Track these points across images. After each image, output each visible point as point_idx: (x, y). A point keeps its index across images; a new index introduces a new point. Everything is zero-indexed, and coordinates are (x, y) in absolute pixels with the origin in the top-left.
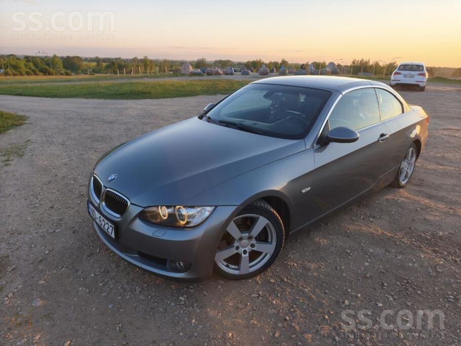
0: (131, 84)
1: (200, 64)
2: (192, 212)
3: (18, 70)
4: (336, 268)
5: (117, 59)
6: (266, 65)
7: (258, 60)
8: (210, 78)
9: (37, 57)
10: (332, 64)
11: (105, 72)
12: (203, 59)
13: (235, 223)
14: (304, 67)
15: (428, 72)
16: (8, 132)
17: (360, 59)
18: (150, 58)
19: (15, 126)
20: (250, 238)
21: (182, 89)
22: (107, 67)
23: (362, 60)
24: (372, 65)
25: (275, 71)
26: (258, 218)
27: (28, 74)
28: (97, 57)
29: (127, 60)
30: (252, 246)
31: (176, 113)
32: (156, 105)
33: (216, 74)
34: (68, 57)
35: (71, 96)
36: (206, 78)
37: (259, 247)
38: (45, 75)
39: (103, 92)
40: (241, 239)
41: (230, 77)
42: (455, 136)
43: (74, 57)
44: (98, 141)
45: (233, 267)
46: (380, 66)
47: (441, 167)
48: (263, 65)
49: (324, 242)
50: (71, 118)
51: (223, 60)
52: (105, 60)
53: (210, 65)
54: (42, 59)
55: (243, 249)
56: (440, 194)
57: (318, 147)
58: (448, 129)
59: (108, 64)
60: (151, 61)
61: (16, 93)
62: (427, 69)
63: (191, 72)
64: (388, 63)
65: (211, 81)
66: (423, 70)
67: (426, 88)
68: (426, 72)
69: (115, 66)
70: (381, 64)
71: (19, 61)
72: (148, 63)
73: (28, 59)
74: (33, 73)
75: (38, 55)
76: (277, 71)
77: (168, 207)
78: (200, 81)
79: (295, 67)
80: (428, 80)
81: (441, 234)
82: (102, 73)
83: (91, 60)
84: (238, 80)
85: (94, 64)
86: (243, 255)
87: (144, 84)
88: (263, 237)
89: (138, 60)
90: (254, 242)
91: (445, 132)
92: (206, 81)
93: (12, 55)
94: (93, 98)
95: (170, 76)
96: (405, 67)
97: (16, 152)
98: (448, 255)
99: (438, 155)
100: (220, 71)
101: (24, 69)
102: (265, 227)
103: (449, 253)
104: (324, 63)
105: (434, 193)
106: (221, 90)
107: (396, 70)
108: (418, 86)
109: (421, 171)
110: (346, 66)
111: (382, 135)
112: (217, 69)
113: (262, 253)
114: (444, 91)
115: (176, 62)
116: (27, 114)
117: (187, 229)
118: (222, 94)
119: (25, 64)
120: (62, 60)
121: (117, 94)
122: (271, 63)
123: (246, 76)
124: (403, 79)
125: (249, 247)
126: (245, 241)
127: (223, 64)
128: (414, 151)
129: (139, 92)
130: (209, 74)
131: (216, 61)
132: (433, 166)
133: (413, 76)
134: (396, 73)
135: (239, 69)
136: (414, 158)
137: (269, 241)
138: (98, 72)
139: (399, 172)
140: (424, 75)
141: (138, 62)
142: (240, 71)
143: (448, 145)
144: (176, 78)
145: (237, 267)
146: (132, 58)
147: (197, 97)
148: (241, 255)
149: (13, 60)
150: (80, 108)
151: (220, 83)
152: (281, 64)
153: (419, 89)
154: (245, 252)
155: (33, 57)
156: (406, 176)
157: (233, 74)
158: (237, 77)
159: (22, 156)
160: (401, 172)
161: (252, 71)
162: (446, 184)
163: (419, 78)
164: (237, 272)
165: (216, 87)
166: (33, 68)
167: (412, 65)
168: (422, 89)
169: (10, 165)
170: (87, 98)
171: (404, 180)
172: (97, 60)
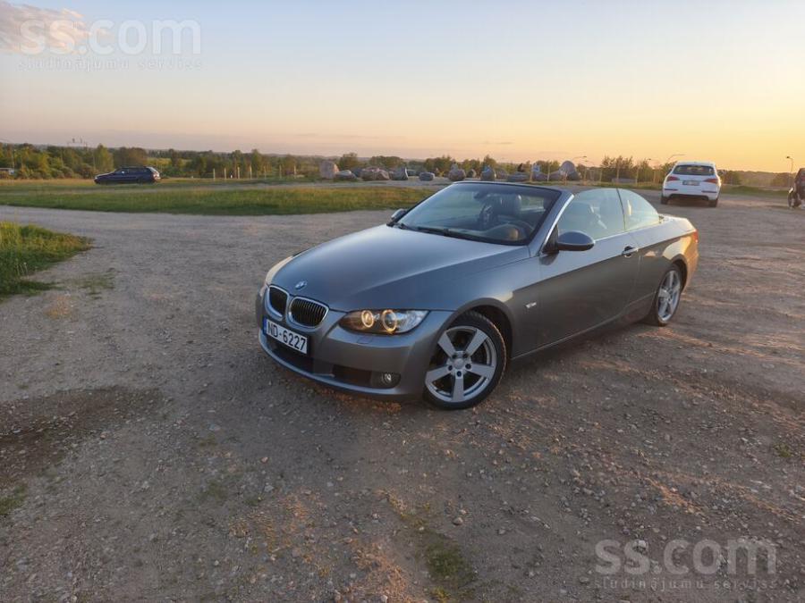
0: (242, 192)
1: (347, 162)
2: (402, 317)
3: (40, 169)
4: (570, 402)
5: (205, 153)
6: (459, 164)
7: (446, 157)
8: (368, 184)
9: (70, 148)
10: (568, 164)
11: (184, 174)
12: (352, 154)
13: (449, 336)
14: (522, 168)
15: (721, 178)
16: (73, 258)
17: (617, 157)
18: (262, 152)
19: (79, 250)
20: (465, 356)
21: (326, 201)
22: (189, 167)
23: (620, 159)
24: (636, 168)
25: (475, 174)
26: (475, 332)
27: (55, 175)
28: (171, 150)
29: (223, 155)
30: (468, 366)
31: (327, 234)
32: (290, 224)
33: (377, 179)
34: (123, 150)
35: (148, 210)
36: (361, 184)
37: (475, 369)
38: (85, 178)
39: (199, 205)
40: (455, 357)
41: (401, 183)
42: (751, 268)
43: (133, 150)
44: (219, 269)
45: (444, 393)
46: (650, 169)
47: (720, 303)
48: (453, 166)
49: (554, 378)
50: (163, 240)
51: (386, 156)
52: (185, 155)
53: (365, 164)
54: (77, 152)
55: (456, 371)
56: (713, 333)
57: (545, 255)
58: (742, 258)
59: (190, 161)
60: (265, 158)
61: (54, 205)
62: (720, 173)
63: (337, 175)
64: (663, 164)
65: (370, 188)
66: (713, 173)
67: (719, 202)
68: (719, 178)
69: (202, 164)
70: (652, 165)
71: (39, 155)
72: (260, 160)
73: (53, 151)
74: (63, 175)
75: (71, 145)
76: (478, 175)
77: (374, 312)
78: (354, 188)
79: (507, 169)
80: (723, 191)
81: (705, 371)
82: (180, 177)
83: (163, 154)
84: (414, 188)
85: (166, 161)
86: (457, 378)
87: (264, 192)
88: (480, 357)
89: (242, 154)
90: (469, 361)
91: (736, 262)
92: (364, 189)
93: (25, 145)
94: (185, 212)
95: (300, 181)
96: (685, 169)
97: (100, 284)
98: (709, 391)
99: (720, 290)
100: (385, 174)
101: (46, 168)
102: (482, 345)
103: (711, 389)
104: (556, 163)
105: (706, 332)
106: (390, 204)
107: (670, 174)
108: (705, 198)
109: (692, 307)
110: (592, 168)
111: (628, 248)
112: (378, 170)
113: (480, 377)
114: (750, 208)
115: (306, 159)
116: (89, 235)
117: (397, 336)
118: (392, 208)
119: (48, 160)
120: (111, 154)
121: (223, 208)
122: (466, 161)
123: (428, 182)
124: (681, 186)
125: (464, 368)
126: (459, 361)
127: (388, 162)
128: (677, 275)
129: (258, 204)
130: (366, 179)
131: (374, 158)
132: (711, 303)
133: (696, 184)
134: (671, 179)
135: (415, 171)
136: (678, 287)
137: (488, 362)
138: (172, 175)
139: (657, 303)
140: (714, 181)
141: (242, 159)
142: (417, 175)
143: (738, 278)
144: (313, 185)
145: (448, 394)
146: (231, 152)
147: (353, 213)
148: (454, 378)
149: (29, 153)
150: (170, 227)
151: (387, 192)
152: (484, 164)
153: (708, 203)
154: (459, 374)
155: (63, 149)
156: (667, 311)
157: (406, 179)
158: (414, 184)
159: (112, 288)
160: (660, 304)
161: (437, 175)
162: (723, 323)
163: (708, 186)
164: (449, 400)
165: (382, 199)
166: (63, 166)
167: (697, 166)
168: (713, 204)
169: (101, 298)
170: (175, 213)
171: (664, 316)
172: (172, 155)
